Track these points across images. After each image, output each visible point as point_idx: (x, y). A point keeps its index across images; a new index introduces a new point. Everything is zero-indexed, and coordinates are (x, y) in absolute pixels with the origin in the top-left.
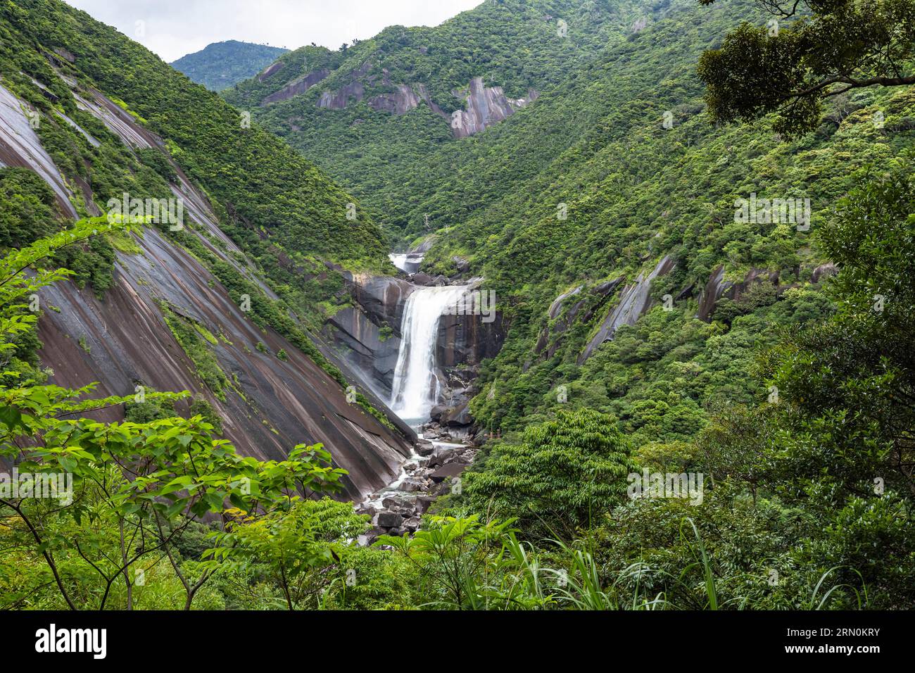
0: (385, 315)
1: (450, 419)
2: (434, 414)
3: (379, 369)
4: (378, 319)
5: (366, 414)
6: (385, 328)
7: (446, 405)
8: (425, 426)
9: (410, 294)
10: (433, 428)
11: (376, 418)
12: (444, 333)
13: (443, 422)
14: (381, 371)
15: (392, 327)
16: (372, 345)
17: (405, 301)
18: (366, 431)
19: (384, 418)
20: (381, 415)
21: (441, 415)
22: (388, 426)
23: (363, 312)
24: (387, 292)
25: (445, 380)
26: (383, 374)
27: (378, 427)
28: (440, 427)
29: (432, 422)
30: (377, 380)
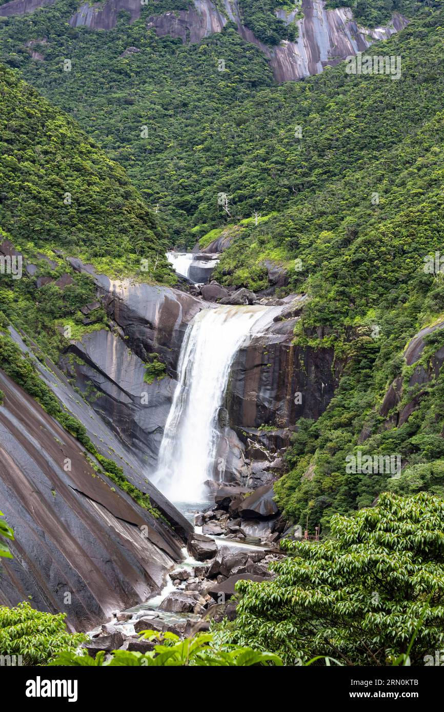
0: (155, 344)
1: (244, 506)
2: (221, 497)
3: (140, 425)
4: (144, 350)
5: (118, 491)
6: (153, 364)
7: (239, 485)
8: (206, 515)
9: (196, 314)
10: (218, 520)
11: (133, 499)
12: (243, 376)
13: (233, 511)
14: (143, 428)
15: (165, 363)
16: (133, 387)
17: (187, 324)
18: (117, 517)
19: (145, 500)
20: (141, 494)
21: (231, 501)
22: (150, 512)
23: (122, 338)
24: (160, 309)
25: (241, 447)
26: (145, 433)
27: (135, 513)
28: (229, 518)
29: (217, 509)
30: (137, 441)
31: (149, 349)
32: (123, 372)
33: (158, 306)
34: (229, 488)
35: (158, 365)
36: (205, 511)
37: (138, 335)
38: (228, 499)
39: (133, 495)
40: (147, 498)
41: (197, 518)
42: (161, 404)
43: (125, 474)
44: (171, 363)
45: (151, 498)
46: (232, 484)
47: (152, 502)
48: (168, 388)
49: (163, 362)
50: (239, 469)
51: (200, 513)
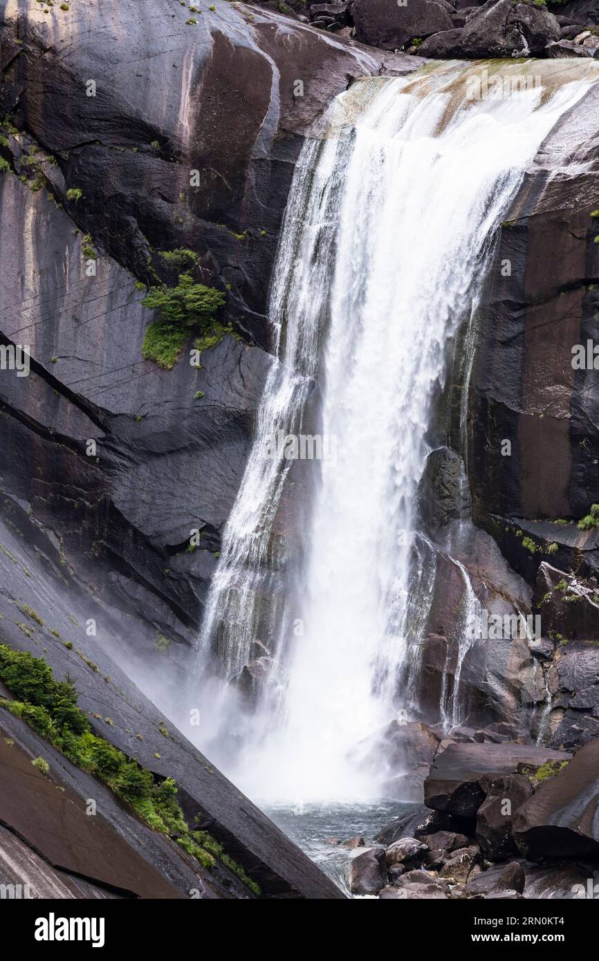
0: (183, 216)
1: (535, 815)
2: (447, 783)
3: (137, 520)
4: (141, 239)
5: (59, 769)
6: (178, 291)
7: (513, 736)
8: (390, 850)
9: (332, 96)
10: (438, 867)
11: (117, 799)
12: (517, 328)
13: (494, 833)
14: (148, 531)
15: (220, 287)
16: (104, 381)
17: (301, 139)
18: (58, 868)
19: (164, 798)
20: (147, 779)
21: (483, 796)
22: (184, 847)
23: (59, 197)
24: (195, 82)
25: (514, 595)
26: (153, 549)
27: (126, 848)
28: (478, 860)
29: (431, 829)
30: (124, 580)
31: (162, 234)
32: (65, 325)
33: (189, 72)
34: (476, 750)
35: (194, 293)
36: (387, 836)
37: (115, 183)
38: (474, 791)
39: (120, 781)
40: (168, 793)
41: (360, 862)
42: (211, 440)
43: (86, 706)
44: (244, 287)
45: (182, 793)
46: (487, 732)
47: (190, 807)
48: (237, 383)
49: (213, 282)
50: (512, 676)
51: (371, 848)
